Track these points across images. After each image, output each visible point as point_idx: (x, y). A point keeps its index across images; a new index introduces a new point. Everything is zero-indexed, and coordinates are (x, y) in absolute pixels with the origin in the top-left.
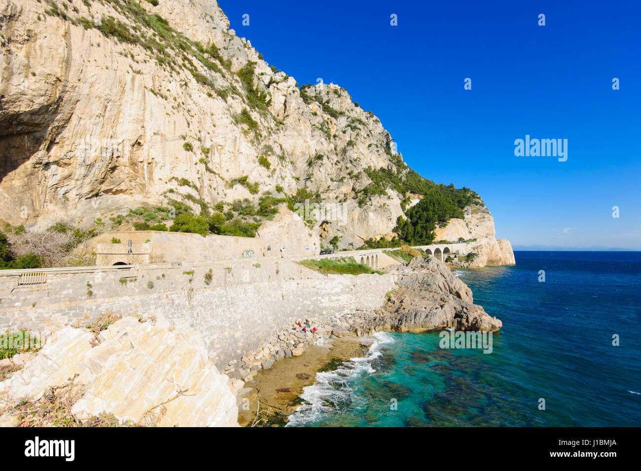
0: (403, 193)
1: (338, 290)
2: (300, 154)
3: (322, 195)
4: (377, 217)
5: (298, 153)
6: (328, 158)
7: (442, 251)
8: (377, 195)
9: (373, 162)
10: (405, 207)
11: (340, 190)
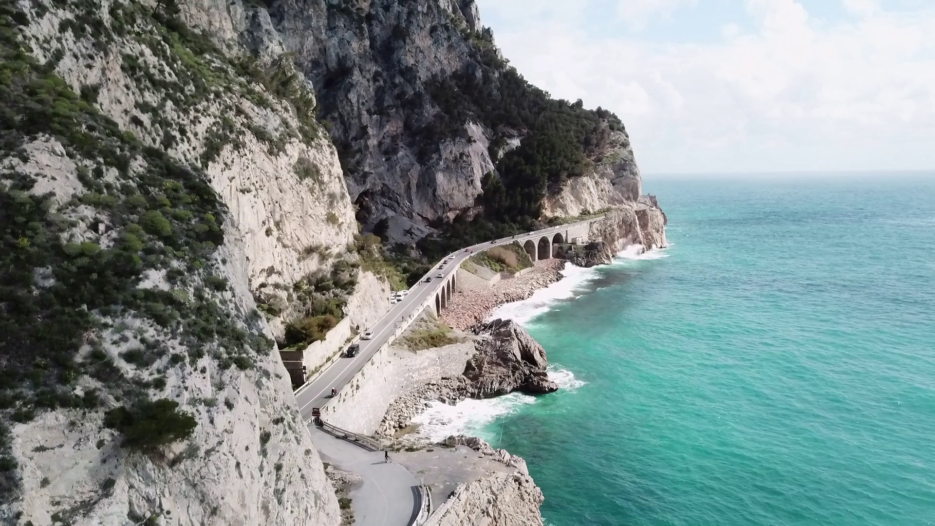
0: (494, 127)
1: (426, 364)
2: (310, 65)
3: (353, 144)
4: (449, 181)
5: (306, 63)
6: (361, 71)
7: (551, 240)
8: (449, 139)
9: (440, 62)
10: (497, 153)
11: (385, 130)
